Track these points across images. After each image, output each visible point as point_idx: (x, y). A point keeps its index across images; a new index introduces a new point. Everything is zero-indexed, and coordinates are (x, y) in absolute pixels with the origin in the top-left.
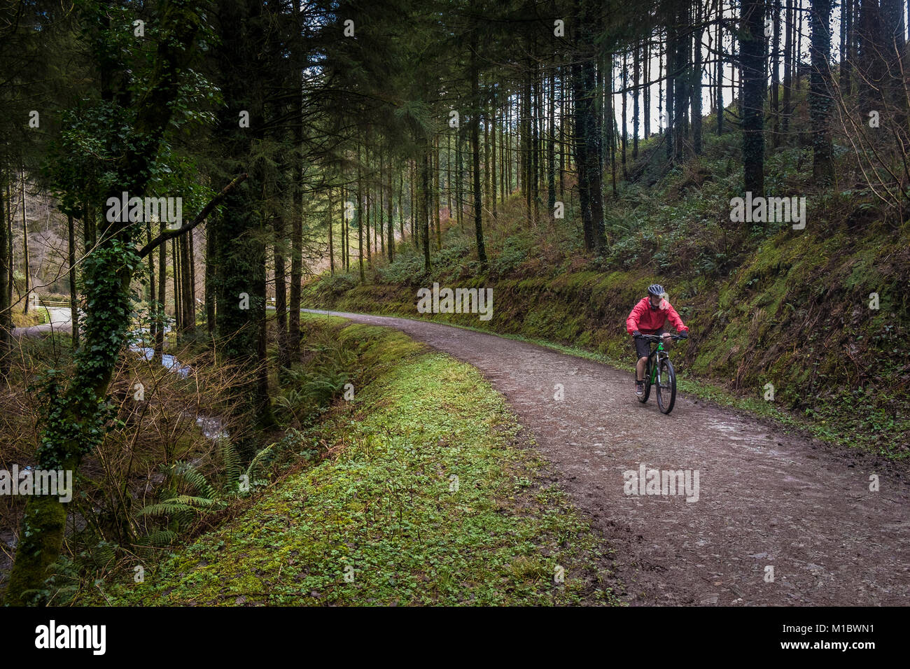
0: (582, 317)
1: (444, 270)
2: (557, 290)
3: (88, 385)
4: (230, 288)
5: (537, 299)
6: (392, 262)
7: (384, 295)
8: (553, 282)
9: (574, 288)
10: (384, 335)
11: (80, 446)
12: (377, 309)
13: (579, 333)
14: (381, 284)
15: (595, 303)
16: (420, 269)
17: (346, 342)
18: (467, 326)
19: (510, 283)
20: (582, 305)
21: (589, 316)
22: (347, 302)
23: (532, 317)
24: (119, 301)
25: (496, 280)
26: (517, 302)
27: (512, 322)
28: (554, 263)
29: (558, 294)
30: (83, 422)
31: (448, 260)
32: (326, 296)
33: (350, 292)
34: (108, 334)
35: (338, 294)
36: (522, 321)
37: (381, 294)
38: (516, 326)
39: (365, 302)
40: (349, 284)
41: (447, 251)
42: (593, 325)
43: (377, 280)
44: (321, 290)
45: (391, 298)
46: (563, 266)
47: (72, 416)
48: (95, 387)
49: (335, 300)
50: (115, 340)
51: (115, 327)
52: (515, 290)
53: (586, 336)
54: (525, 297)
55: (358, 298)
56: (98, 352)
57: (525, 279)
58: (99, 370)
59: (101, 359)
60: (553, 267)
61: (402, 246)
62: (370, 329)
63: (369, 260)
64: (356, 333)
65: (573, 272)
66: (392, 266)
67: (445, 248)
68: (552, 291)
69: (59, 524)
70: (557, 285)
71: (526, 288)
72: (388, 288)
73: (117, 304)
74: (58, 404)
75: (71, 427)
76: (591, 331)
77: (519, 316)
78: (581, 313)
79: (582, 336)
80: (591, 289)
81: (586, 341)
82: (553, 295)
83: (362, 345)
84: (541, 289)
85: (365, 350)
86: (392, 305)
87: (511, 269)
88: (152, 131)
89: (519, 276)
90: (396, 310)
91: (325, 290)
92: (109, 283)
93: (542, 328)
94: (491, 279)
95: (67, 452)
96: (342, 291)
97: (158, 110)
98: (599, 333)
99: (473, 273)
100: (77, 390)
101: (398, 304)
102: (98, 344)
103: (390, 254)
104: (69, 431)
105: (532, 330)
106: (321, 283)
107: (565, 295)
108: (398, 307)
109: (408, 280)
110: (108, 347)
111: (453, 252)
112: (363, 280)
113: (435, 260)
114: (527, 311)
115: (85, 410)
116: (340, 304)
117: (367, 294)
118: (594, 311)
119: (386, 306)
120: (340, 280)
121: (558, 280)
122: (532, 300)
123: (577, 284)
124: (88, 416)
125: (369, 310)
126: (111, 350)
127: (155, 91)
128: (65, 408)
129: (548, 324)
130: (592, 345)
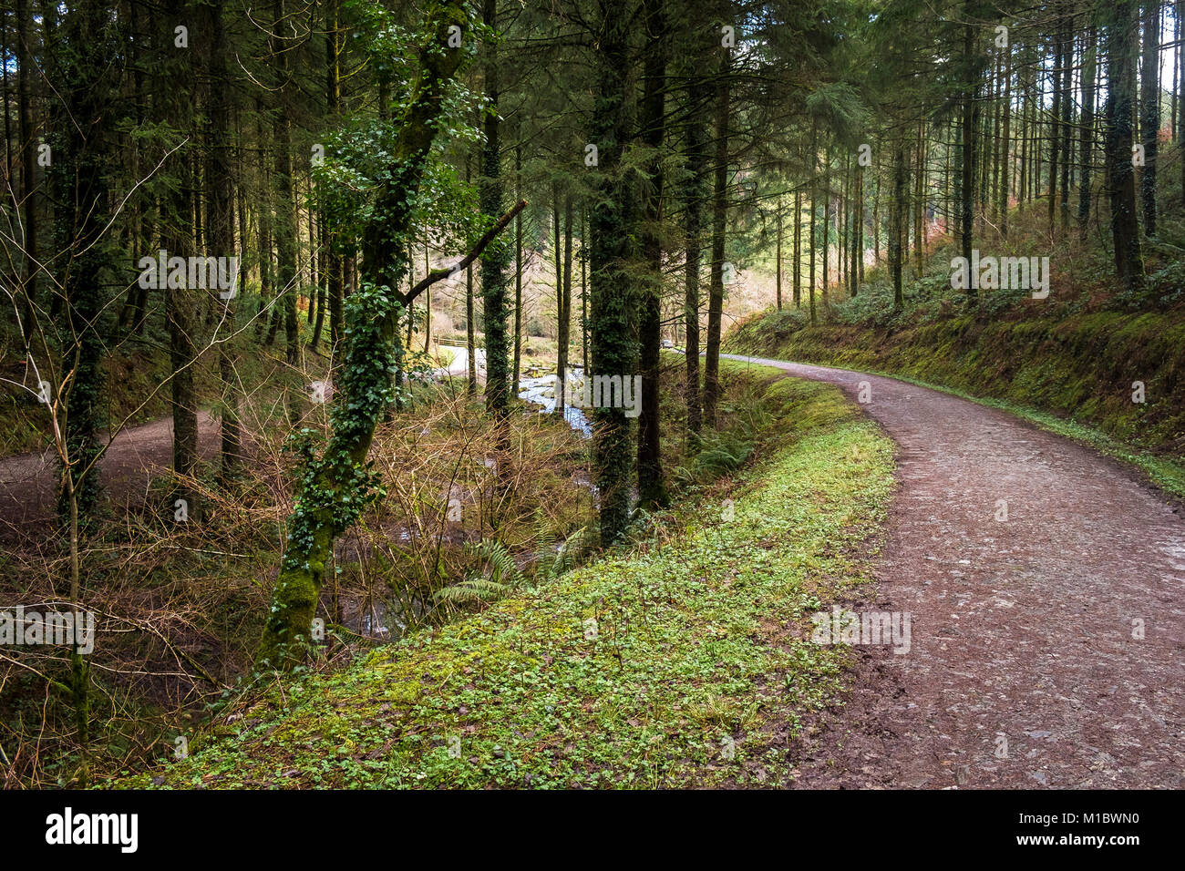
0: (1090, 377)
1: (920, 306)
2: (1062, 337)
3: (343, 448)
4: (603, 332)
5: (1034, 350)
6: (854, 295)
7: (838, 340)
8: (1060, 326)
9: (1085, 335)
10: (816, 393)
11: (334, 516)
12: (829, 357)
13: (1082, 400)
14: (837, 324)
15: (1110, 358)
16: (888, 304)
17: (769, 401)
18: (939, 384)
19: (1004, 326)
20: (1092, 361)
21: (1100, 376)
22: (791, 348)
23: (1024, 376)
24: (376, 353)
25: (986, 323)
26: (1008, 353)
27: (997, 381)
28: (1066, 299)
29: (1064, 342)
30: (337, 490)
31: (929, 293)
32: (769, 339)
33: (796, 335)
34: (365, 391)
35: (782, 337)
36: (1011, 381)
37: (833, 337)
38: (1002, 386)
39: (813, 348)
40: (797, 323)
41: (930, 281)
42: (1103, 388)
43: (831, 320)
44: (763, 331)
45: (847, 343)
46: (1077, 303)
47: (325, 481)
48: (351, 451)
49: (777, 344)
50: (371, 397)
51: (372, 383)
52: (1009, 335)
53: (1091, 406)
54: (1019, 346)
55: (805, 343)
56: (353, 412)
57: (1023, 321)
58: (357, 431)
59: (357, 420)
60: (1064, 304)
61: (874, 273)
62: (804, 385)
63: (825, 293)
64: (784, 389)
65: (1089, 312)
66: (854, 300)
67: (929, 275)
68: (1056, 339)
69: (307, 601)
70: (1062, 331)
71: (1022, 334)
72: (844, 330)
73: (374, 357)
74: (311, 467)
75: (324, 494)
76: (1098, 398)
77: (1008, 374)
78: (1090, 372)
79: (1085, 405)
80: (1107, 338)
81: (1088, 413)
82: (1056, 344)
83: (786, 407)
84: (1041, 335)
85: (787, 412)
86: (848, 352)
87: (1009, 307)
88: (412, 155)
89: (1015, 318)
90: (851, 359)
91: (768, 331)
92: (366, 333)
93: (1034, 391)
94: (978, 321)
95: (318, 522)
96: (786, 334)
97: (418, 129)
98: (1109, 401)
99: (957, 312)
100: (333, 452)
101: (855, 351)
102: (353, 402)
103: (854, 284)
104: (321, 498)
105: (1020, 393)
106: (763, 322)
107: (1072, 345)
108: (854, 356)
109: (871, 320)
110: (364, 405)
111: (938, 282)
112: (813, 318)
113: (910, 292)
114: (1020, 365)
115: (339, 475)
116: (783, 350)
117: (817, 338)
118: (1107, 369)
119: (840, 354)
120: (786, 319)
121: (1066, 324)
122: (1028, 350)
123: (1090, 330)
124: (344, 483)
125: (816, 358)
126: (368, 409)
127: (414, 107)
128: (318, 473)
129: (1043, 386)
130: (1096, 419)
